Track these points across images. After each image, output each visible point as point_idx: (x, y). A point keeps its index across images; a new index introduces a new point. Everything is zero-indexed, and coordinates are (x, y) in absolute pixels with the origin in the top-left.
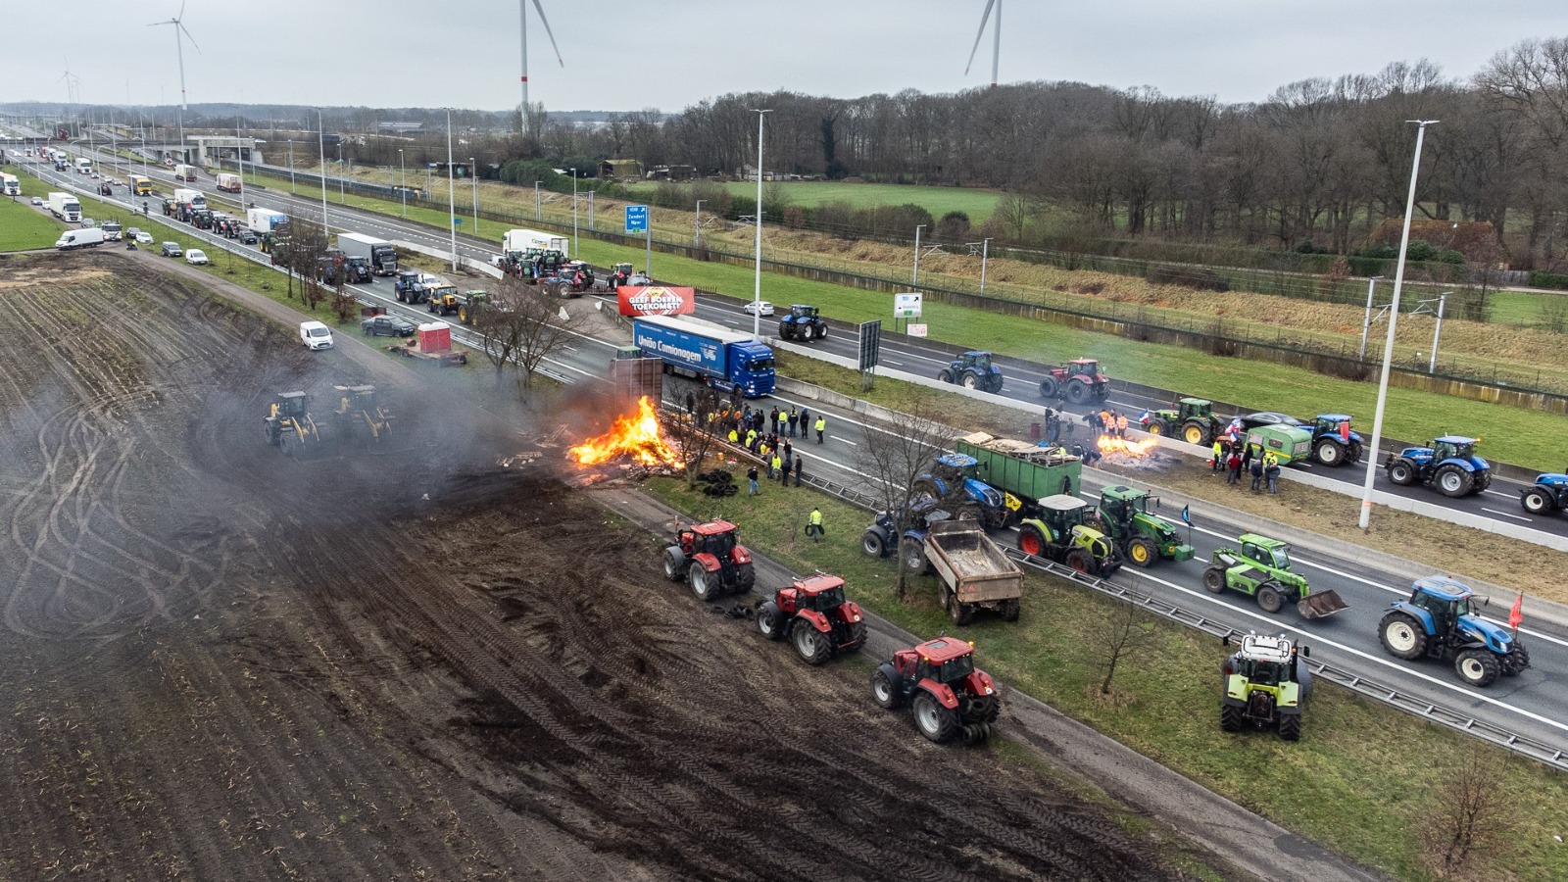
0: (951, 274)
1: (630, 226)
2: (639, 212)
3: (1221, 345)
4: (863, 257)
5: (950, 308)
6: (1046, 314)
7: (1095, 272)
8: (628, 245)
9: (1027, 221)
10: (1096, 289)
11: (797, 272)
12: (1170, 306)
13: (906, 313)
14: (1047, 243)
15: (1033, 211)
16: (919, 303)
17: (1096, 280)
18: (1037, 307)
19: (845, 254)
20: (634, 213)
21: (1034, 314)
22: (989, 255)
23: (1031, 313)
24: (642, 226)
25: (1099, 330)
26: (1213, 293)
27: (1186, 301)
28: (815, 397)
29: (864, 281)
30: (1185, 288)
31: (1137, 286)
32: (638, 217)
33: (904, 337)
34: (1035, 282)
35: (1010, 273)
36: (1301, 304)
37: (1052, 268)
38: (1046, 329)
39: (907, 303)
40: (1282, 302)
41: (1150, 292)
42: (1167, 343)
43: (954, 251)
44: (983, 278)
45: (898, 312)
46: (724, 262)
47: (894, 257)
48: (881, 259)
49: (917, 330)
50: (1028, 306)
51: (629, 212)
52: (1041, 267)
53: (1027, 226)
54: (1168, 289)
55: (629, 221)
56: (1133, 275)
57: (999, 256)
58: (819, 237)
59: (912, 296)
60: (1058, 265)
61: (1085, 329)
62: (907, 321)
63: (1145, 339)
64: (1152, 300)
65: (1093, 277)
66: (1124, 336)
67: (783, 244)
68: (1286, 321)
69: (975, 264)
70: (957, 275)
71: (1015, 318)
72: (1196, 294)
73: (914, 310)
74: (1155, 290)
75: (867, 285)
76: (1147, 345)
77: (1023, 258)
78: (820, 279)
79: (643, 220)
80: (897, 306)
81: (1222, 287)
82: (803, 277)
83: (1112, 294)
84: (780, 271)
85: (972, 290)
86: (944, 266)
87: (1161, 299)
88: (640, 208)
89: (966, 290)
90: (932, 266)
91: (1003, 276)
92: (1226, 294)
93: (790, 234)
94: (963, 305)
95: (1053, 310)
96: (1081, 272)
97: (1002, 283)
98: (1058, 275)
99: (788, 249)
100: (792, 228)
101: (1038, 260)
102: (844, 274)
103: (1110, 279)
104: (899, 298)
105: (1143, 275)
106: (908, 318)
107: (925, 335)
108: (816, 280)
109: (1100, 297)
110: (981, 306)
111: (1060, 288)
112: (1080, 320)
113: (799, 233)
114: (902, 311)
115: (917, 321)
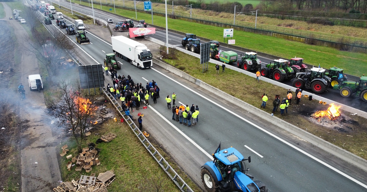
0: (247, 21)
1: (146, 8)
2: (148, 4)
3: (342, 46)
4: (222, 17)
5: (245, 33)
6: (277, 35)
7: (290, 20)
8: (155, 15)
9: (269, 6)
10: (290, 25)
11: (199, 21)
12: (315, 30)
13: (227, 36)
14: (275, 12)
15: (271, 3)
16: (232, 32)
17: (290, 23)
18: (273, 32)
19: (217, 16)
20: (147, 4)
21: (272, 35)
22: (258, 16)
23: (271, 35)
24: (150, 8)
25: (295, 41)
26: (329, 26)
27: (320, 29)
28: (181, 76)
29: (218, 24)
30: (320, 25)
31: (303, 25)
32: (148, 5)
33: (227, 45)
34: (271, 24)
35: (264, 21)
36: (360, 29)
37: (277, 19)
38: (277, 40)
39: (228, 32)
40: (354, 29)
41: (308, 26)
42: (321, 45)
43: (248, 15)
44: (255, 22)
45: (225, 35)
46: (179, 19)
47: (230, 17)
48: (227, 17)
49: (231, 42)
50: (270, 32)
51: (145, 4)
52: (273, 19)
53: (269, 7)
54: (314, 25)
55: (145, 7)
56: (302, 21)
57: (261, 16)
58: (210, 11)
59: (230, 30)
60: (278, 18)
61: (291, 40)
62: (228, 39)
63: (312, 44)
64: (309, 29)
65: (289, 22)
66: (305, 43)
67: (200, 14)
68: (356, 35)
69: (253, 18)
70: (248, 22)
71: (266, 36)
72: (323, 27)
73: (230, 35)
74: (310, 25)
75: (219, 25)
76: (313, 46)
77: (268, 16)
78: (206, 24)
79: (150, 6)
80: (224, 33)
81: (332, 24)
82: (201, 23)
83: (296, 27)
84: (194, 21)
85: (253, 27)
86: (245, 19)
87: (312, 28)
88: (149, 2)
89: (250, 26)
90: (241, 19)
91: (262, 22)
92: (334, 26)
93: (202, 11)
94: (249, 32)
95: (279, 33)
96: (286, 20)
97: (262, 24)
98: (278, 21)
99: (201, 15)
100: (203, 9)
101: (272, 17)
102: (213, 22)
103: (295, 22)
104: (225, 30)
105: (305, 21)
106: (229, 38)
107: (235, 43)
108: (204, 24)
109: (292, 28)
110: (254, 32)
111: (279, 25)
112: (288, 37)
113: (205, 11)
114: (226, 35)
115: (231, 38)
